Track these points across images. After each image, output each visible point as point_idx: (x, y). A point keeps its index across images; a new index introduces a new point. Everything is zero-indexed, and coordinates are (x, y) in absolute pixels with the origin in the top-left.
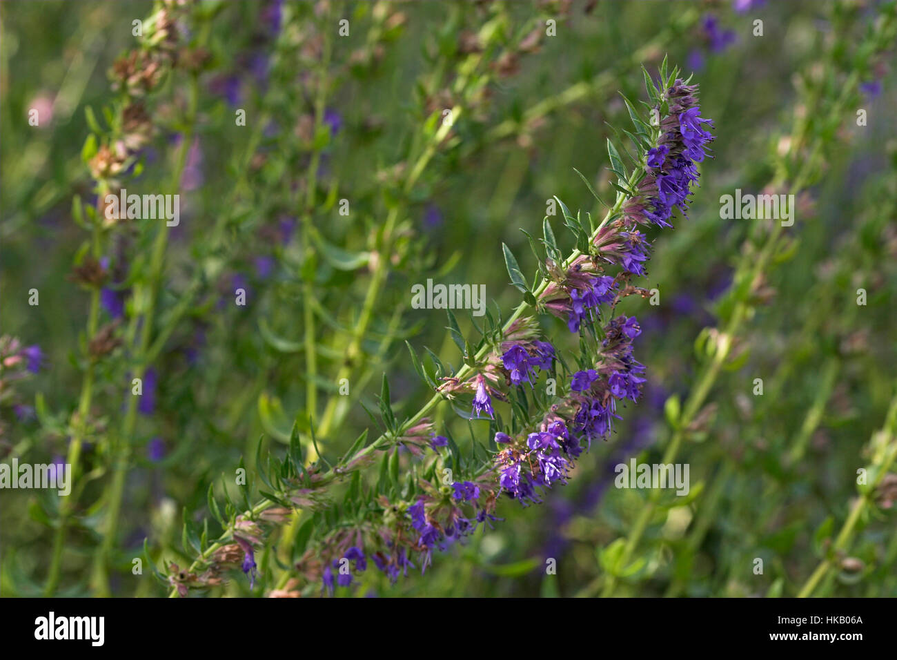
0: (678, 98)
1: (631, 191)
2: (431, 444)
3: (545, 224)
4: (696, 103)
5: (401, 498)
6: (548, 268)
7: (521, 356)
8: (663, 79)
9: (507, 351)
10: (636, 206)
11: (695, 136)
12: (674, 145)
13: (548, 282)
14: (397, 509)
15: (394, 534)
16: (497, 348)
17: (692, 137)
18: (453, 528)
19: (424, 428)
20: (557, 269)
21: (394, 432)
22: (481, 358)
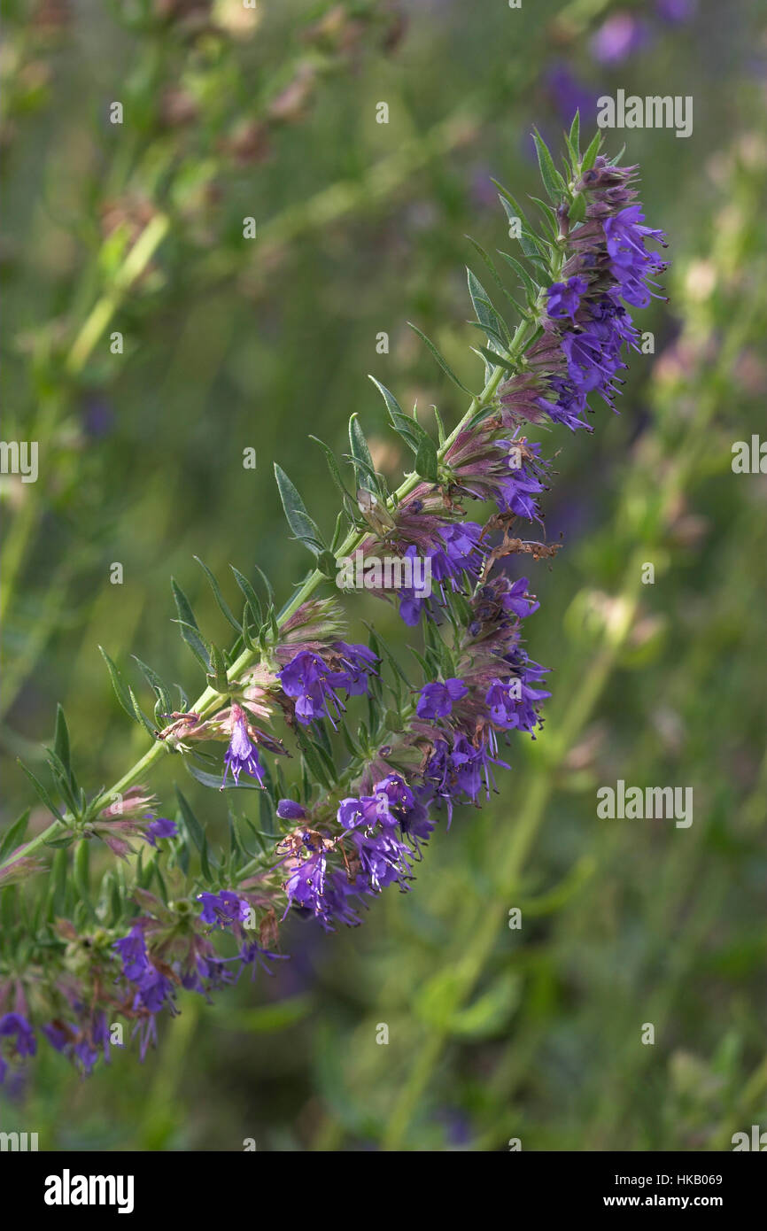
0: (601, 191)
1: (516, 364)
2: (147, 834)
3: (353, 427)
4: (634, 200)
5: (97, 921)
6: (361, 507)
7: (313, 671)
8: (573, 155)
9: (286, 662)
10: (522, 392)
11: (634, 260)
12: (595, 277)
13: (361, 533)
14: (91, 942)
15: (85, 989)
16: (268, 657)
17: (629, 262)
18: (195, 975)
19: (135, 807)
20: (378, 510)
21: (80, 813)
22: (239, 676)
